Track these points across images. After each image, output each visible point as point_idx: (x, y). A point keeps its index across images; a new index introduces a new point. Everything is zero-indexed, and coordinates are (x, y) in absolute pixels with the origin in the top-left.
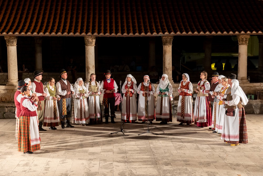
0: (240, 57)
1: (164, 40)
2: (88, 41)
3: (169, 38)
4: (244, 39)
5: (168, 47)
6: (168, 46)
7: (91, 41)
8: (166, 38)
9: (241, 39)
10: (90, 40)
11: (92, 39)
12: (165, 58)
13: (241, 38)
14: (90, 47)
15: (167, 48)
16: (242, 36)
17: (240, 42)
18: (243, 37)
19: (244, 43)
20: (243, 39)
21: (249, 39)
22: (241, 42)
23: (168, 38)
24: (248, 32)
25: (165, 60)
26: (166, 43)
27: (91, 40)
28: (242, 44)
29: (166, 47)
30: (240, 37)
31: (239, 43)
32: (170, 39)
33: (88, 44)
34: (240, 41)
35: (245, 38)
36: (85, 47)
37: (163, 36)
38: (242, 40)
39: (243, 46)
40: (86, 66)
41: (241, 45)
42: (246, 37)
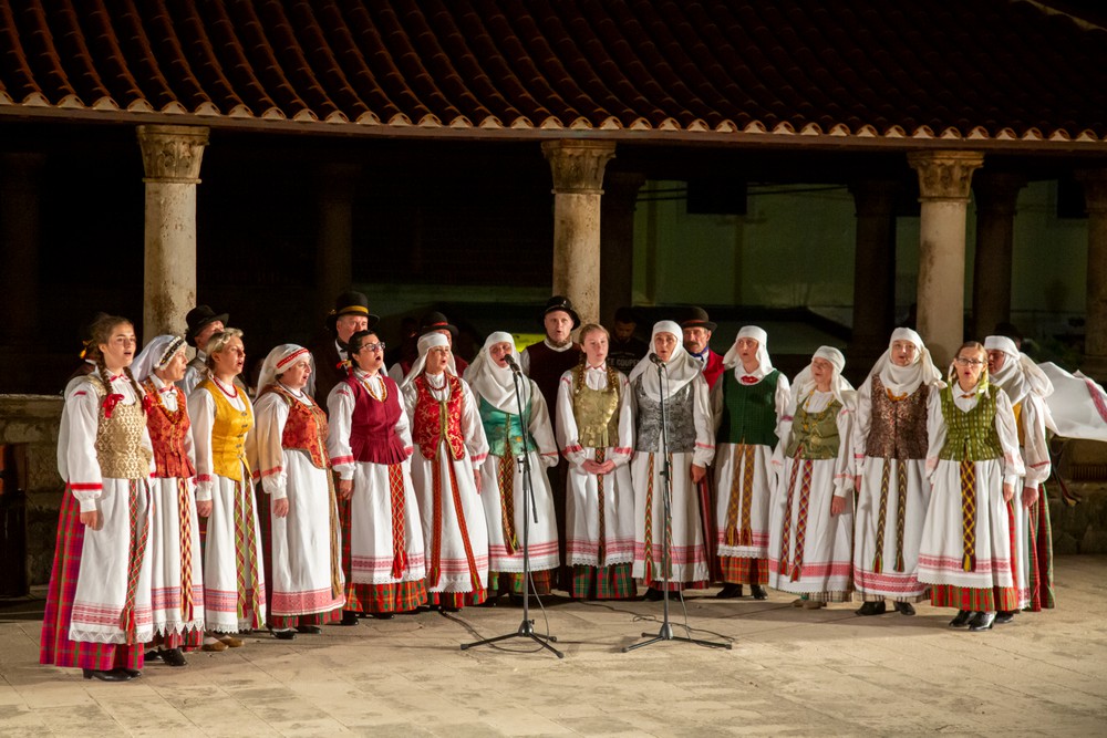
0: (931, 263)
1: (569, 165)
2: (167, 153)
3: (596, 153)
4: (958, 174)
5: (584, 202)
6: (583, 197)
7: (187, 154)
8: (577, 154)
9: (939, 171)
10: (181, 148)
11: (188, 141)
12: (566, 262)
13: (942, 164)
14: (176, 186)
15: (580, 209)
16: (946, 154)
17: (930, 184)
18: (951, 162)
19: (953, 190)
20: (951, 174)
21: (975, 172)
22: (939, 187)
23: (587, 155)
24: (976, 135)
25: (571, 270)
26: (578, 179)
27: (183, 148)
28: (945, 198)
29: (575, 199)
30: (938, 162)
31: (925, 191)
32: (599, 158)
33: (167, 173)
34: (932, 183)
35: (962, 167)
36: (144, 184)
37: (562, 142)
38: (942, 178)
39: (950, 208)
40: (148, 291)
41: (939, 204)
42: (963, 162)
